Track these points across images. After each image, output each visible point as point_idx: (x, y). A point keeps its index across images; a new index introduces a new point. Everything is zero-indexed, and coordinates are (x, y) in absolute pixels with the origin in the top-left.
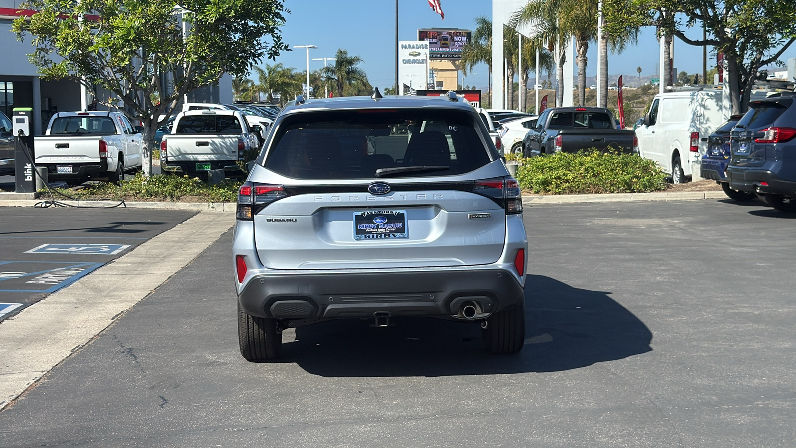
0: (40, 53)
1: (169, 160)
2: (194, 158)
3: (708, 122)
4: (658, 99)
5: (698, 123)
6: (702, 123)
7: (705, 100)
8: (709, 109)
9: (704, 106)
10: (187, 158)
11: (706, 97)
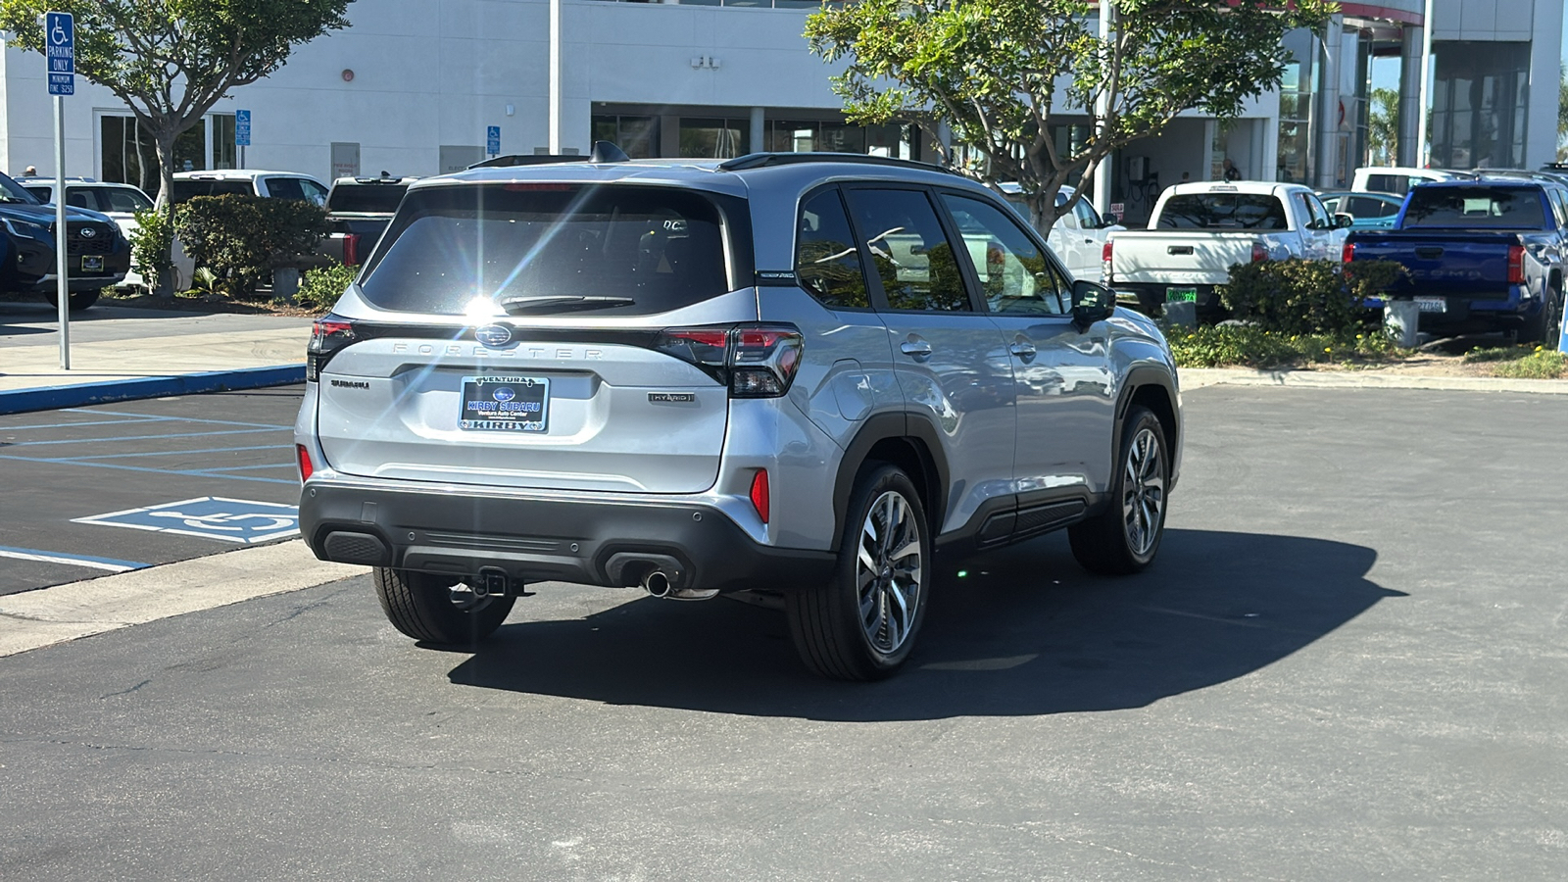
0: (853, 75)
1: (1115, 280)
2: (1163, 278)
10: (1150, 278)
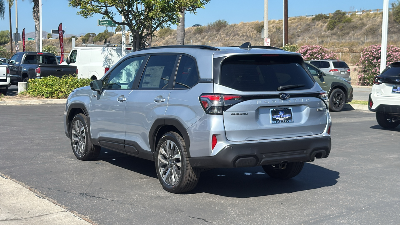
3: (113, 63)
4: (76, 51)
5: (109, 63)
6: (110, 63)
7: (111, 51)
8: (113, 56)
9: (111, 54)
11: (112, 50)
